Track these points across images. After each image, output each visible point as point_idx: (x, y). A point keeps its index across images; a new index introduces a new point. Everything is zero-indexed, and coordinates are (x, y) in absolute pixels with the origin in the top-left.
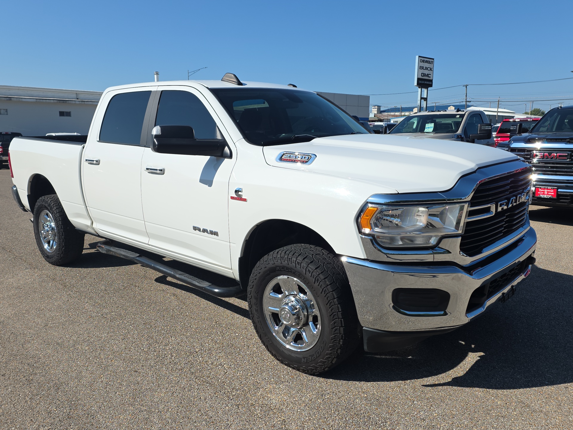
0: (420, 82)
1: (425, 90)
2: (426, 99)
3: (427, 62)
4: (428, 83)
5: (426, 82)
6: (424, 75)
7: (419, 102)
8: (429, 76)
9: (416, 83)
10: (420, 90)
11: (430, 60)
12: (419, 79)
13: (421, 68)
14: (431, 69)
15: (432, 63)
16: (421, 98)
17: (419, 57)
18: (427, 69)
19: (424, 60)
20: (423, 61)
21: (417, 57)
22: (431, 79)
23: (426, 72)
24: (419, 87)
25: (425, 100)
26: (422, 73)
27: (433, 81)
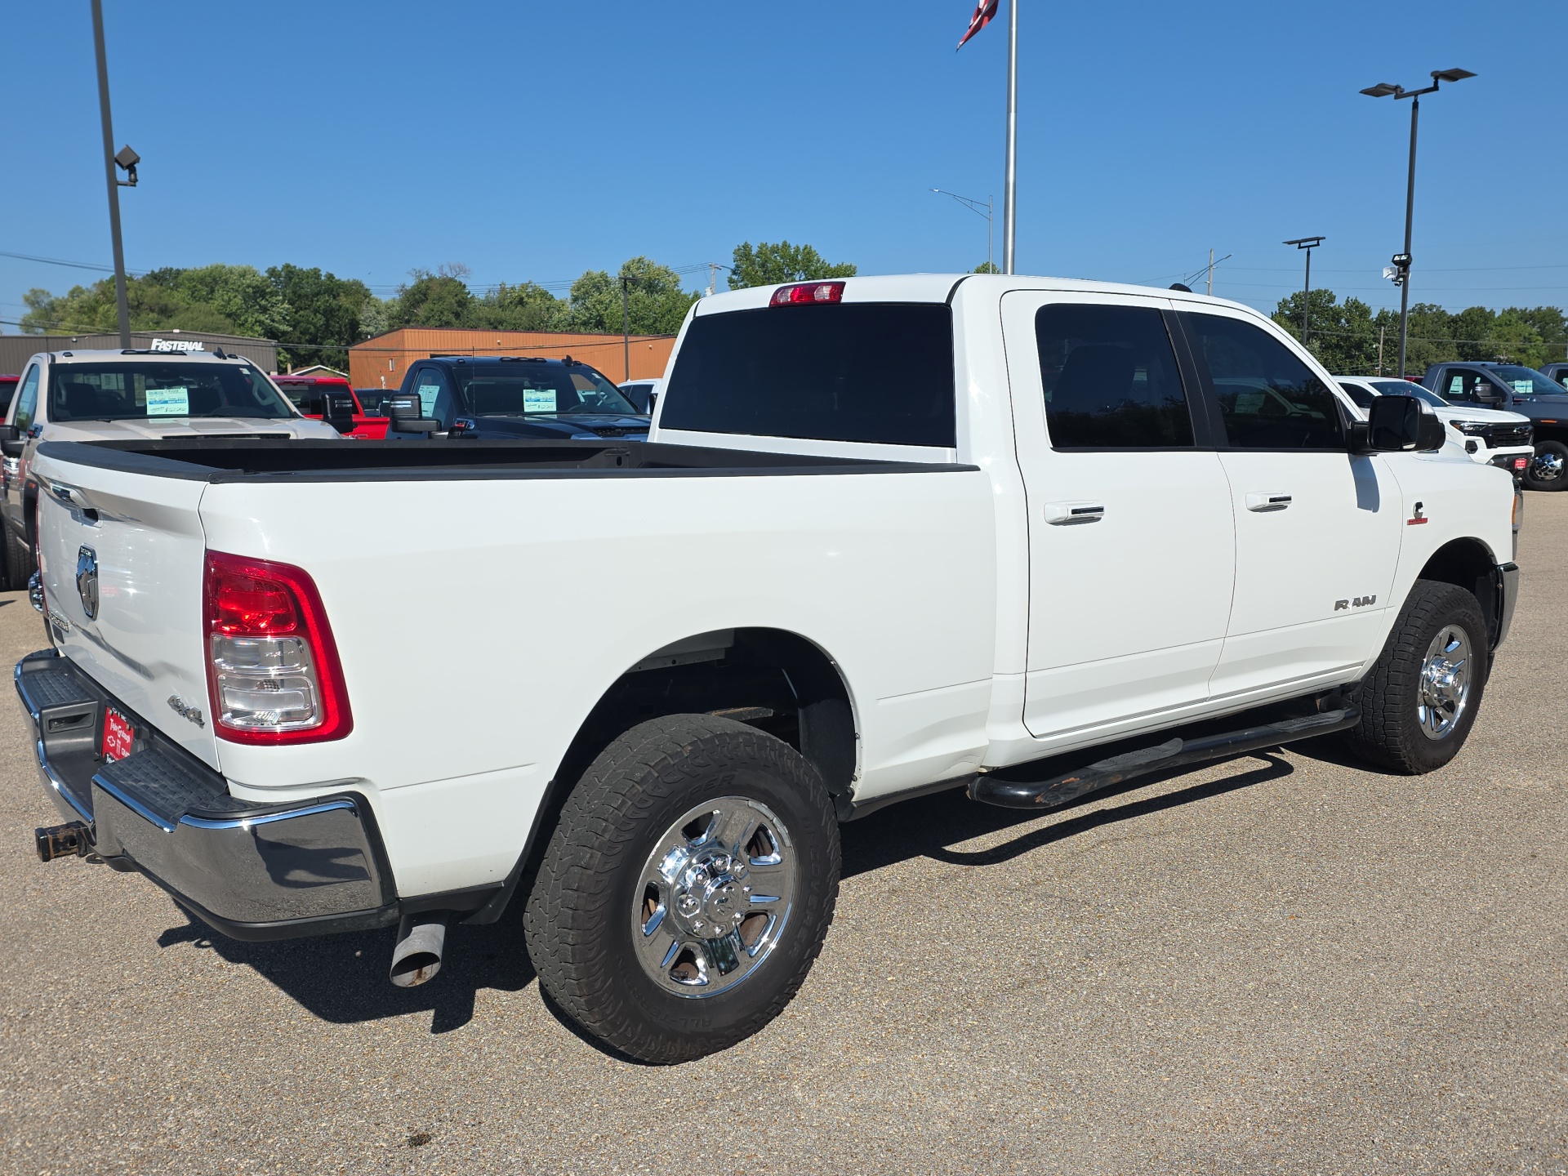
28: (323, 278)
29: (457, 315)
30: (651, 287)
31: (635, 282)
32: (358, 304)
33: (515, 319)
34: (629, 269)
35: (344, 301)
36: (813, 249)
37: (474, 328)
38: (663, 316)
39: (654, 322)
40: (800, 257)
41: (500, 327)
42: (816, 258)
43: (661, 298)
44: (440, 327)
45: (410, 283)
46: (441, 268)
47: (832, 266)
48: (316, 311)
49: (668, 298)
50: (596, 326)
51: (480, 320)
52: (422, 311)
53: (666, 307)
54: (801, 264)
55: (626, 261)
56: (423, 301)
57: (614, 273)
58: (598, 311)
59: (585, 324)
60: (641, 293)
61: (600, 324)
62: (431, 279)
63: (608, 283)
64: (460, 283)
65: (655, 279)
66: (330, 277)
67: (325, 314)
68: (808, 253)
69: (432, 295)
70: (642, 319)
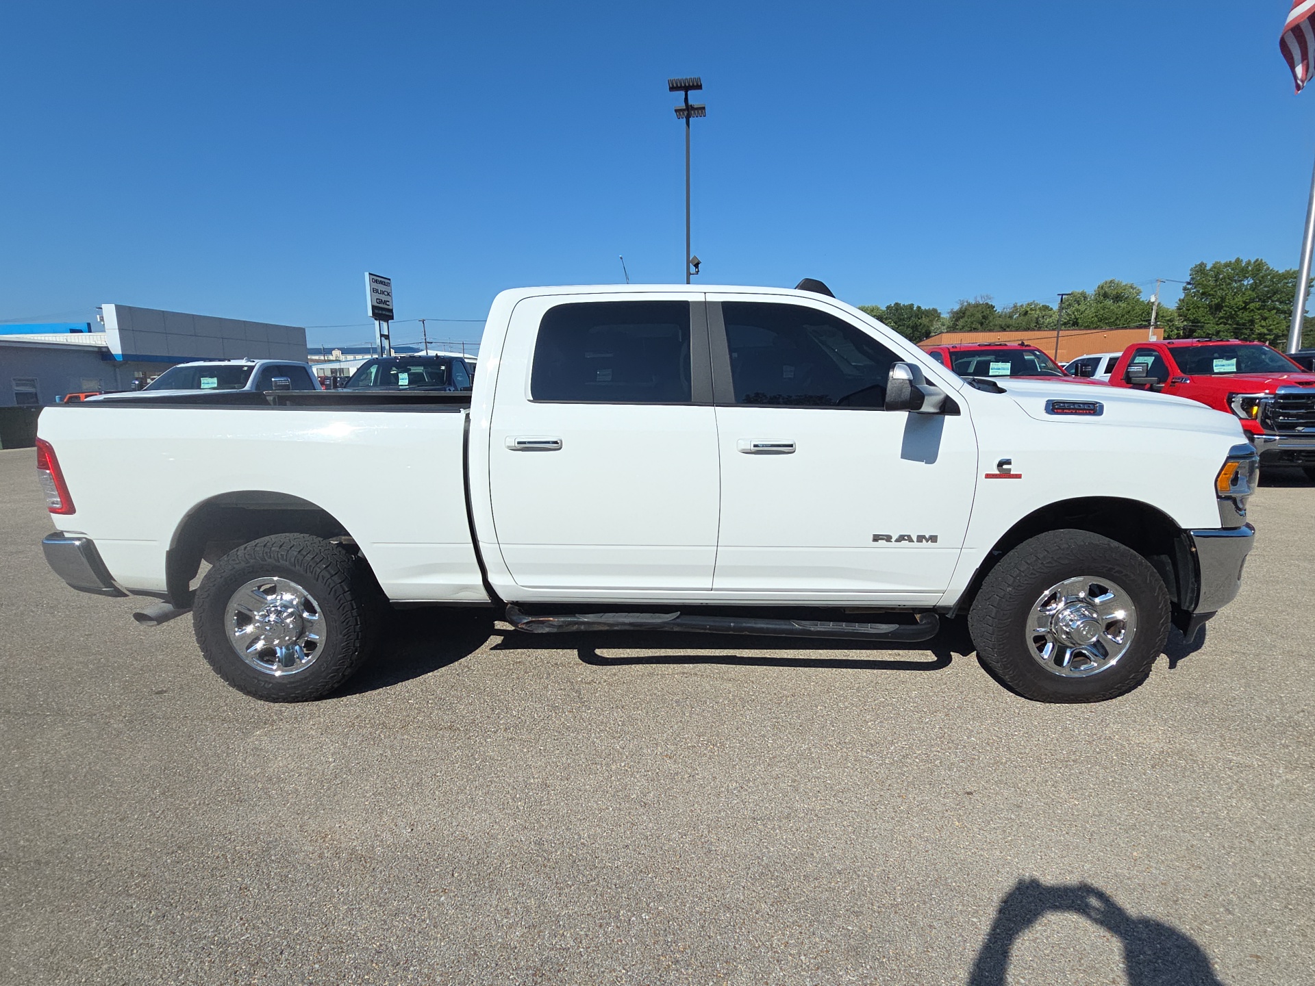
0: (376, 311)
1: (384, 325)
2: (387, 337)
3: (381, 283)
4: (387, 313)
5: (384, 312)
6: (381, 302)
7: (378, 341)
8: (388, 303)
9: (370, 313)
10: (377, 323)
11: (386, 281)
12: (374, 307)
13: (374, 291)
14: (388, 294)
15: (388, 285)
16: (382, 335)
17: (370, 274)
18: (383, 293)
19: (380, 281)
20: (376, 281)
21: (367, 275)
22: (390, 307)
23: (383, 298)
24: (376, 319)
25: (386, 339)
26: (377, 299)
27: (394, 311)
28: (915, 309)
29: (982, 324)
30: (1118, 298)
31: (1106, 296)
32: (931, 321)
33: (1018, 324)
34: (1102, 288)
35: (925, 321)
36: (1263, 261)
37: (990, 331)
38: (1123, 316)
39: (1116, 320)
40: (1250, 268)
41: (1008, 329)
42: (1265, 267)
43: (1123, 305)
44: (970, 331)
45: (956, 308)
46: (976, 298)
47: (1280, 272)
48: (908, 327)
49: (1128, 304)
50: (1073, 325)
51: (996, 325)
52: (961, 323)
53: (1126, 310)
54: (1250, 273)
55: (1101, 282)
56: (962, 317)
57: (1091, 290)
58: (1075, 316)
59: (1065, 324)
60: (1109, 302)
61: (1075, 324)
62: (969, 304)
63: (1085, 298)
64: (992, 305)
65: (1122, 293)
66: (919, 308)
67: (912, 328)
68: (1259, 264)
69: (968, 313)
70: (1106, 319)
